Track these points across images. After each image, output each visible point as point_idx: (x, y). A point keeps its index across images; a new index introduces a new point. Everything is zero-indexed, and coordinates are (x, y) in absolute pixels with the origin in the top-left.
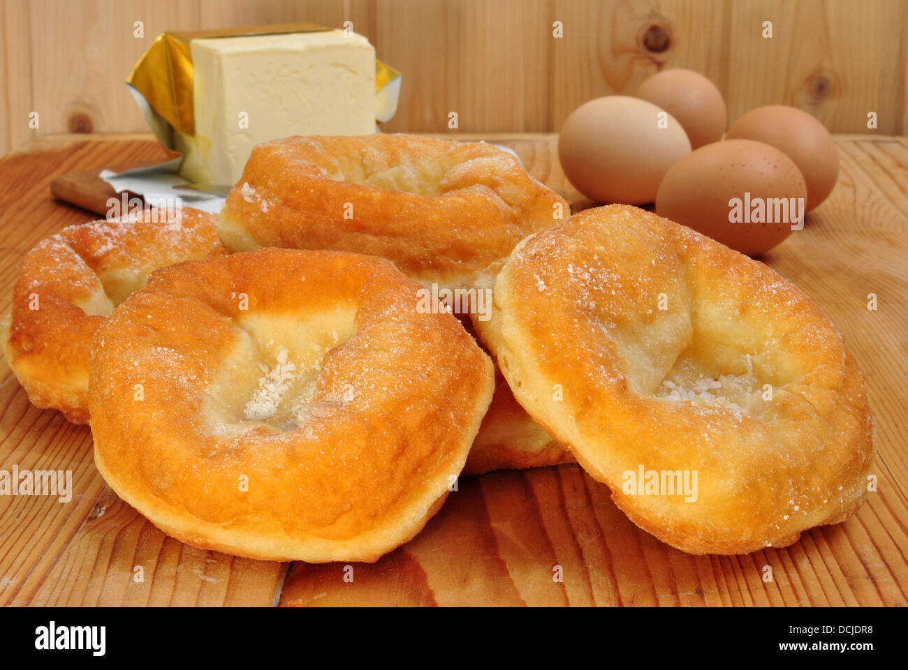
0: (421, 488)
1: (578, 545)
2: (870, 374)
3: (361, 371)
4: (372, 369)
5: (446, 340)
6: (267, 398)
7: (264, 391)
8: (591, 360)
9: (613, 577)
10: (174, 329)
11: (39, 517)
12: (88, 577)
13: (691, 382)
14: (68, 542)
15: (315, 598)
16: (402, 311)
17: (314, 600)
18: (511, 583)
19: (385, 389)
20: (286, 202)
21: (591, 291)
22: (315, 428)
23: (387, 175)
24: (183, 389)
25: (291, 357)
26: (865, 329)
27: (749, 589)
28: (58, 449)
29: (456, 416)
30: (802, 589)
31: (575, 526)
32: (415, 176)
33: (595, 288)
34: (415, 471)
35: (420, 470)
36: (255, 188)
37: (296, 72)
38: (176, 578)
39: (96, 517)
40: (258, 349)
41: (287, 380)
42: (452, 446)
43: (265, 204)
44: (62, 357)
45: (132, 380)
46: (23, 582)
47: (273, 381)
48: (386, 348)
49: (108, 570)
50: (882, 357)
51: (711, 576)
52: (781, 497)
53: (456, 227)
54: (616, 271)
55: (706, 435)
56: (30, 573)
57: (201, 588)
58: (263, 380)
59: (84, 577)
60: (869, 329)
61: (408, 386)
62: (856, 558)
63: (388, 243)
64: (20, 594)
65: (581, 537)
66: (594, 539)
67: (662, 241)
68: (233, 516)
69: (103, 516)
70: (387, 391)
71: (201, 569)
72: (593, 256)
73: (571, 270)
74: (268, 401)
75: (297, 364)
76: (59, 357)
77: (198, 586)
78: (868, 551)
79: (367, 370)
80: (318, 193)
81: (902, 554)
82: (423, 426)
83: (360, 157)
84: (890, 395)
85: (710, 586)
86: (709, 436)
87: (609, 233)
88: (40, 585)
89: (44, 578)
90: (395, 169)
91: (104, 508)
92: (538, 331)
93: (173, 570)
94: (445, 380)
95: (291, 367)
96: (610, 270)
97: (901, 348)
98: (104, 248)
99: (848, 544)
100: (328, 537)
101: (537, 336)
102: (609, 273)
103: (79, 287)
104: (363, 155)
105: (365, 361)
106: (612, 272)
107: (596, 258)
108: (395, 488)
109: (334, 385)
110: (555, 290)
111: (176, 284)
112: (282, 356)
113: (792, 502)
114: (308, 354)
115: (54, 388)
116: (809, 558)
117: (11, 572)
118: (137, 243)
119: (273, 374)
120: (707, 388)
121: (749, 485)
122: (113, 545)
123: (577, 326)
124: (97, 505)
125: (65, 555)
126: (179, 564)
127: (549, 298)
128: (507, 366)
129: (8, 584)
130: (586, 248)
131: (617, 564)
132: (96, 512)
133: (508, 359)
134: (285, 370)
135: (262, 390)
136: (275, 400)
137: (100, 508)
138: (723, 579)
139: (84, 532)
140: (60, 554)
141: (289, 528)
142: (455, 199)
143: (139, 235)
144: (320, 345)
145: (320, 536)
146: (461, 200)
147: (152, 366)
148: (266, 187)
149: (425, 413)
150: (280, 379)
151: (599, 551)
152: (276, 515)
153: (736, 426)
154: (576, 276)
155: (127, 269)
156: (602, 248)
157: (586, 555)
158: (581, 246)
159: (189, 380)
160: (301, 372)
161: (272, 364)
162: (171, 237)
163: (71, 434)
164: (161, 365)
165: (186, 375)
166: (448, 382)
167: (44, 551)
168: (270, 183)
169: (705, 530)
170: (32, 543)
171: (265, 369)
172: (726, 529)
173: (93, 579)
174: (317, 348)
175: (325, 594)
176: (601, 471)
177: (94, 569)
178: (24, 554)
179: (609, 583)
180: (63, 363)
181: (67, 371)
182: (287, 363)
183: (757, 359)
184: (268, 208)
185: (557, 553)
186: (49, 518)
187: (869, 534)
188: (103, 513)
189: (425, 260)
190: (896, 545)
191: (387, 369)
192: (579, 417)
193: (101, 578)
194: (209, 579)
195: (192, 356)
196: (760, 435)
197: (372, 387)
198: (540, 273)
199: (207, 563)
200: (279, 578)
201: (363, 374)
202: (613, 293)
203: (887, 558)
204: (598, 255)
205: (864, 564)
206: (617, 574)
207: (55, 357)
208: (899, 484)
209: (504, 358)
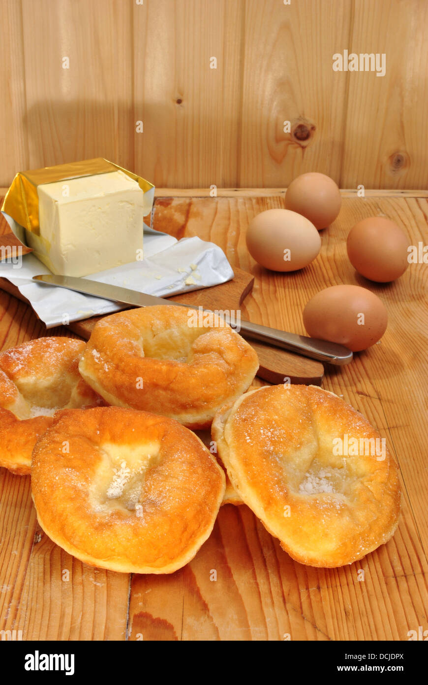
0: (193, 543)
1: (264, 557)
2: (407, 425)
3: (165, 488)
4: (170, 488)
5: (203, 471)
6: (117, 486)
7: (116, 482)
8: (271, 482)
9: (280, 578)
10: (73, 457)
11: (11, 543)
12: (42, 583)
13: (317, 472)
14: (28, 560)
15: (146, 592)
16: (183, 456)
17: (146, 594)
18: (234, 583)
19: (177, 500)
20: (117, 367)
21: (271, 441)
22: (145, 519)
23: (164, 334)
24: (79, 490)
25: (128, 465)
26: (408, 387)
27: (341, 586)
28: (8, 491)
29: (209, 508)
30: (364, 585)
31: (262, 543)
32: (179, 334)
33: (273, 439)
34: (191, 537)
35: (193, 536)
36: (100, 353)
37: (100, 208)
38: (82, 583)
39: (37, 542)
40: (112, 461)
41: (126, 477)
42: (207, 523)
43: (106, 366)
44: (9, 448)
45: (56, 487)
46: (13, 588)
47: (119, 476)
48: (176, 476)
49: (51, 579)
50: (414, 411)
51: (324, 577)
52: (356, 546)
53: (203, 386)
54: (283, 429)
55: (323, 521)
56: (15, 581)
57: (95, 589)
58: (115, 477)
59: (41, 584)
60: (410, 387)
61: (187, 498)
62: (389, 564)
63: (170, 396)
64: (14, 596)
65: (265, 550)
66: (271, 552)
67: (305, 407)
68: (108, 557)
69: (41, 540)
70: (178, 501)
71: (93, 578)
72: (272, 422)
73: (262, 431)
74: (117, 487)
75: (131, 469)
76: (7, 447)
77: (93, 588)
78: (395, 558)
79: (168, 488)
80: (134, 366)
81: (410, 560)
82: (195, 517)
83: (151, 326)
84: (415, 442)
85: (323, 584)
86: (325, 522)
87: (279, 407)
88: (22, 590)
89: (22, 585)
90: (168, 331)
91: (40, 536)
92: (246, 463)
93: (80, 578)
94: (204, 492)
95: (128, 470)
96: (279, 428)
97: (424, 403)
98: (17, 368)
99: (387, 554)
100: (152, 566)
101: (246, 466)
102: (280, 430)
103: (9, 396)
104: (152, 325)
105: (167, 483)
106: (281, 429)
107: (273, 423)
108: (182, 546)
109: (152, 492)
110: (254, 442)
111: (70, 428)
112: (123, 465)
113: (361, 547)
114: (136, 464)
115: (5, 461)
116: (368, 564)
117: (7, 581)
118: (33, 362)
119: (119, 473)
120: (324, 476)
121: (342, 544)
122: (49, 562)
123: (265, 463)
124: (36, 534)
125: (28, 569)
126: (82, 575)
127: (252, 447)
128: (231, 476)
129: (7, 589)
130: (269, 418)
131: (281, 569)
132: (36, 538)
133: (232, 473)
134: (125, 472)
135: (114, 482)
136: (121, 487)
137: (38, 536)
138: (329, 579)
139: (34, 552)
140: (26, 569)
141: (134, 563)
142: (203, 370)
143: (33, 357)
144: (141, 460)
145: (149, 566)
146: (205, 370)
147: (64, 479)
148: (106, 354)
149: (196, 511)
150: (123, 476)
151: (274, 561)
152: (127, 557)
153: (337, 515)
154: (264, 434)
155: (29, 377)
156: (276, 417)
157: (267, 563)
158: (267, 417)
159: (82, 485)
160: (133, 473)
161: (119, 468)
162: (51, 359)
163: (12, 480)
164: (69, 479)
165: (81, 482)
166: (205, 493)
167: (18, 567)
168: (108, 353)
169: (322, 562)
170: (11, 561)
171: (115, 470)
172: (331, 561)
173: (45, 585)
174: (140, 462)
175: (150, 590)
176: (276, 533)
177: (44, 579)
178: (9, 569)
179: (278, 582)
180: (9, 450)
181: (12, 455)
182: (126, 468)
183: (349, 461)
184: (108, 369)
185: (254, 562)
186: (15, 543)
187: (397, 547)
188: (40, 539)
189: (189, 404)
190: (408, 554)
191: (178, 488)
192: (266, 509)
193: (48, 585)
194: (98, 584)
195: (83, 473)
196: (348, 518)
197: (171, 498)
198: (247, 432)
199: (95, 573)
200: (129, 581)
201: (166, 490)
202: (282, 440)
203: (404, 563)
204: (275, 421)
205: (393, 568)
206: (282, 577)
207: (6, 447)
208: (414, 512)
209: (230, 472)
